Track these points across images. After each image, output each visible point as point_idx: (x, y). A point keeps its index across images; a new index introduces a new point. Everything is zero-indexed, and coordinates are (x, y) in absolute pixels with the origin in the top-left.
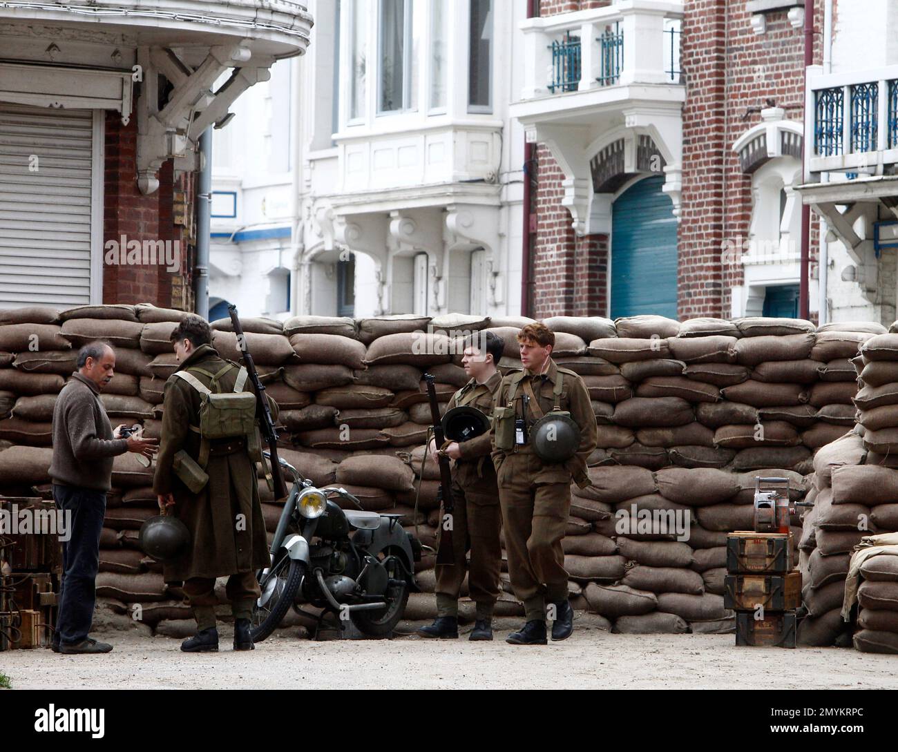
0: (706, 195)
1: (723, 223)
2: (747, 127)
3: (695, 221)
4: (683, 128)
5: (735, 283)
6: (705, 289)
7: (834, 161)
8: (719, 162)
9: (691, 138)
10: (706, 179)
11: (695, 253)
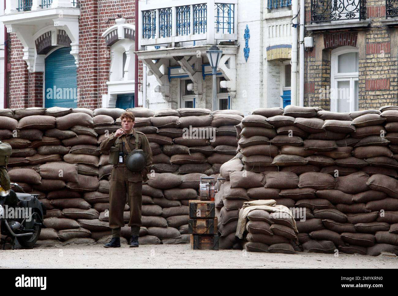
0: (90, 56)
1: (98, 67)
2: (108, 26)
3: (85, 67)
4: (79, 27)
5: (104, 93)
6: (90, 95)
7: (152, 41)
8: (96, 41)
9: (83, 31)
10: (90, 49)
11: (85, 80)
